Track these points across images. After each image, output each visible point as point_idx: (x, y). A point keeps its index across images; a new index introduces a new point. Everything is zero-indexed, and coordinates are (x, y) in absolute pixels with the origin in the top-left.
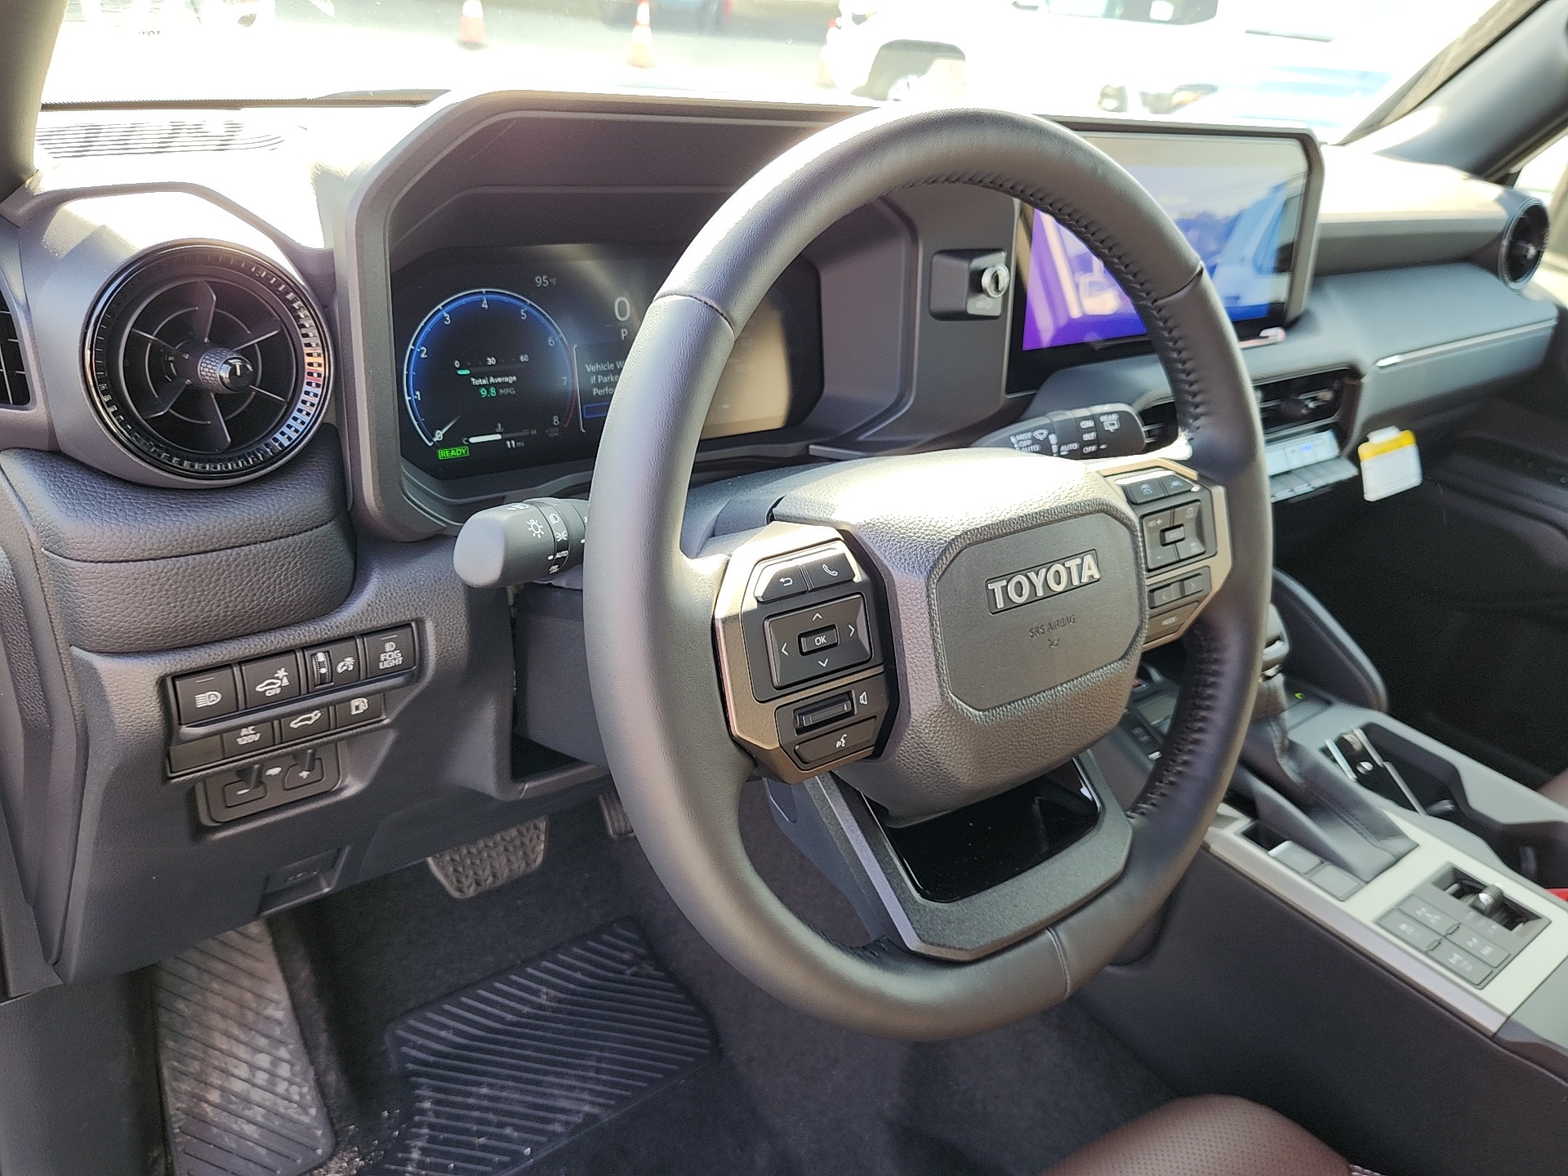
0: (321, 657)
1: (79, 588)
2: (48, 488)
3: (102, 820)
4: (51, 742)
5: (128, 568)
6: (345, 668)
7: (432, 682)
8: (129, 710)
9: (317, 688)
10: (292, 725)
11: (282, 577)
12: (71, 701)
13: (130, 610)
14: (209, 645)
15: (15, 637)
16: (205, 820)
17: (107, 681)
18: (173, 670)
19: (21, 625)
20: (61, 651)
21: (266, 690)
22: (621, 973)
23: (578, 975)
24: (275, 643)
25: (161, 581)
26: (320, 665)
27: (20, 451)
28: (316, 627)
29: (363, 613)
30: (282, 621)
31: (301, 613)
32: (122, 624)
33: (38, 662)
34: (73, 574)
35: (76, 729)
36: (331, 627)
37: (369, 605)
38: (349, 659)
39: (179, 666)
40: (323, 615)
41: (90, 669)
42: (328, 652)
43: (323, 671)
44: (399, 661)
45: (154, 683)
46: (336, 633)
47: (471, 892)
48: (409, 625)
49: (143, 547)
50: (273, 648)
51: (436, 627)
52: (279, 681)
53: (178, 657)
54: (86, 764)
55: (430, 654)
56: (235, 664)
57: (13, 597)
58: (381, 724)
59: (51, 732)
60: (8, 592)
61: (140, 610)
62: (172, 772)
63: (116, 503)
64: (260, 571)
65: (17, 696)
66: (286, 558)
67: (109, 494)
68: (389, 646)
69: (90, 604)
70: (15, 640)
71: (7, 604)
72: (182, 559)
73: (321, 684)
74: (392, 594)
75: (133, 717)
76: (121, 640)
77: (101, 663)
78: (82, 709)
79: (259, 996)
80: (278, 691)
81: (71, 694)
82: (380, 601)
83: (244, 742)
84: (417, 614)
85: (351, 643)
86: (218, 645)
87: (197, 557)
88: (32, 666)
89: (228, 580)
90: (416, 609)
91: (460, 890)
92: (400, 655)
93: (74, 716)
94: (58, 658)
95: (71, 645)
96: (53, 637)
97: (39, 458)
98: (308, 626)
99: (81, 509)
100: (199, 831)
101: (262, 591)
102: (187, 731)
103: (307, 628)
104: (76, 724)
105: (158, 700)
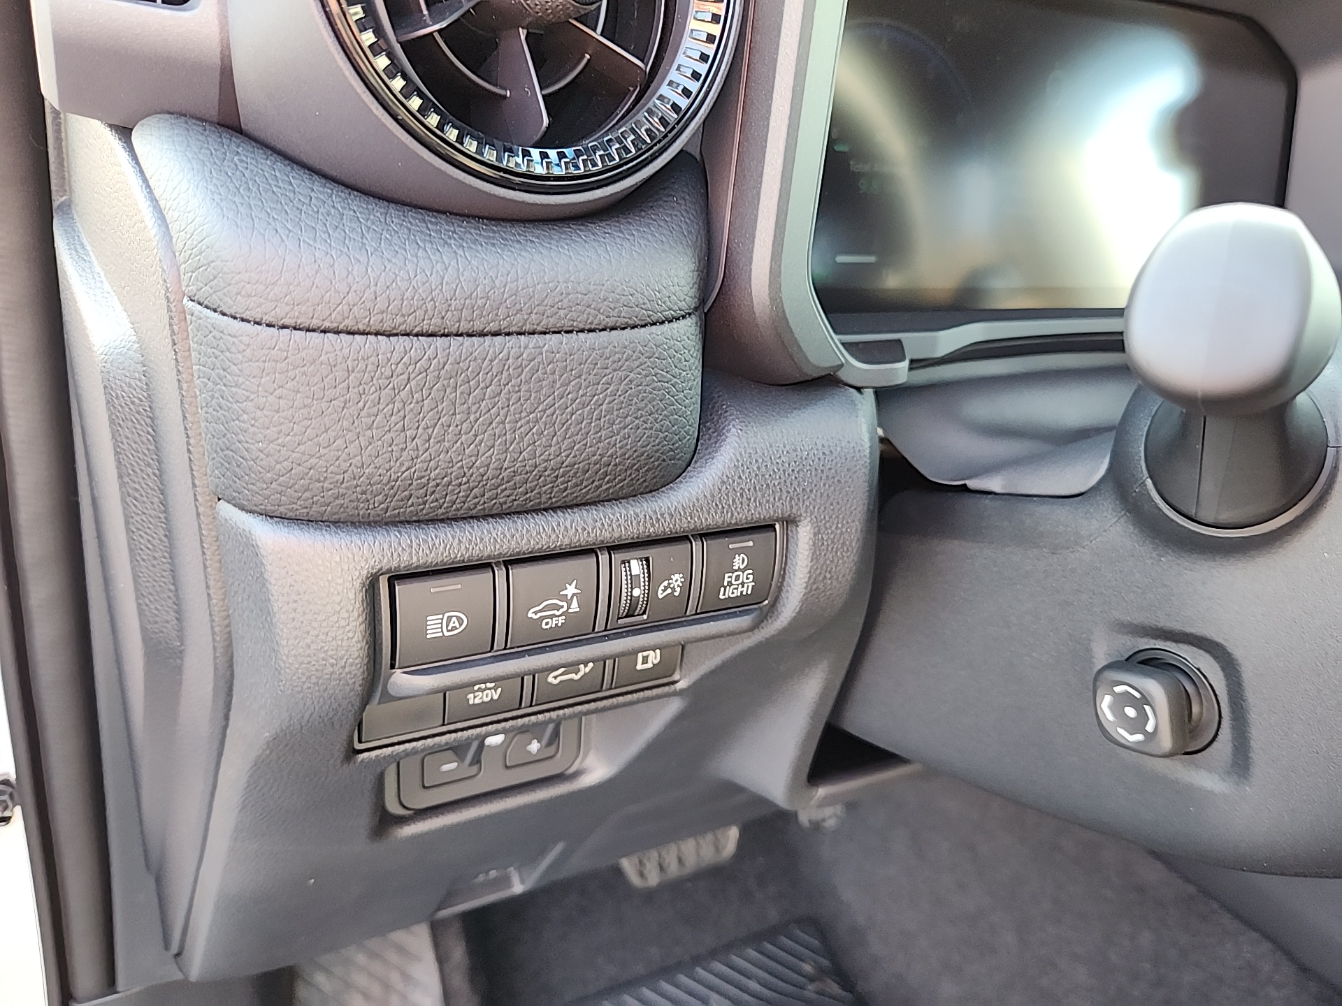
0: (636, 567)
1: (241, 380)
2: (207, 174)
3: (244, 807)
4: (179, 670)
5: (338, 347)
6: (669, 591)
7: (785, 631)
8: (308, 633)
9: (620, 621)
10: (551, 679)
11: (604, 407)
12: (209, 606)
13: (332, 434)
14: (461, 524)
15: (137, 486)
16: (393, 808)
17: (273, 573)
18: (394, 564)
19: (149, 465)
20: (201, 509)
21: (542, 618)
22: (802, 988)
23: (753, 985)
24: (571, 532)
25: (395, 381)
26: (634, 581)
27: (168, 116)
28: (638, 510)
29: (713, 496)
30: (587, 493)
31: (620, 481)
32: (313, 461)
33: (169, 535)
34: (233, 349)
35: (215, 658)
36: (662, 515)
37: (723, 482)
38: (677, 576)
39: (405, 557)
40: (651, 492)
41: (249, 546)
42: (647, 560)
43: (636, 592)
44: (748, 589)
45: (358, 584)
46: (666, 527)
47: (653, 879)
48: (772, 527)
49: (369, 305)
50: (566, 541)
51: (815, 535)
52: (565, 604)
53: (405, 540)
54: (227, 718)
55: (797, 581)
56: (498, 564)
57: (138, 413)
58: (672, 687)
59: (180, 654)
60: (133, 403)
61: (350, 436)
62: (360, 741)
63: (329, 214)
64: (570, 388)
65: (137, 590)
66: (615, 370)
67: (317, 198)
68: (739, 562)
69: (259, 413)
70: (137, 490)
71: (130, 424)
72: (439, 341)
73: (627, 616)
74: (759, 468)
75: (313, 646)
76: (308, 494)
77: (266, 534)
78: (226, 622)
79: (406, 977)
80: (561, 620)
81: (211, 592)
82: (740, 477)
83: (477, 701)
84: (791, 507)
85: (682, 548)
86: (475, 523)
87: (467, 341)
88: (160, 540)
89: (515, 396)
90: (791, 499)
91: (642, 875)
92: (751, 577)
93: (214, 633)
94: (196, 523)
95: (219, 499)
96: (190, 482)
97: (200, 129)
98: (626, 508)
99: (263, 215)
100: (384, 822)
101: (568, 429)
102: (401, 681)
103: (624, 512)
104: (215, 648)
105: (361, 619)
